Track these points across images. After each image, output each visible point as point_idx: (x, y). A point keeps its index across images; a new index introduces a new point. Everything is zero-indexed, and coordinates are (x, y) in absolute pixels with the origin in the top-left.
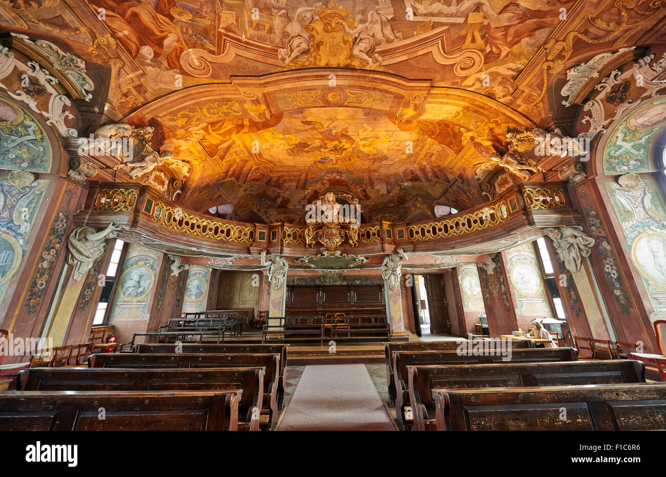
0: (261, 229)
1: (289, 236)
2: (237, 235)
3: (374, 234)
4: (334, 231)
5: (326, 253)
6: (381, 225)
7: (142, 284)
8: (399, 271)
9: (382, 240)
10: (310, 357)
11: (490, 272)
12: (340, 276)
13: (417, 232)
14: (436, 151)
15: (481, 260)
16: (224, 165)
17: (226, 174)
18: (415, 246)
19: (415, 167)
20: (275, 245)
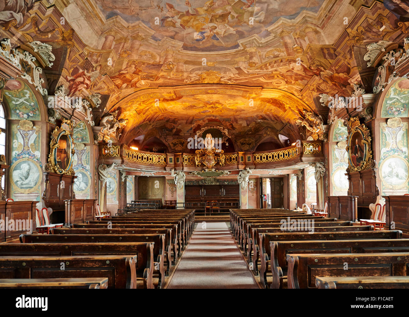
0: (170, 156)
1: (186, 160)
2: (158, 160)
3: (234, 159)
4: (211, 158)
5: (207, 170)
6: (238, 154)
7: (111, 186)
8: (247, 179)
9: (238, 162)
10: (200, 219)
11: (300, 179)
12: (215, 179)
13: (258, 158)
14: (273, 108)
15: (295, 172)
16: (144, 116)
17: (144, 120)
18: (256, 166)
19: (263, 114)
20: (179, 166)
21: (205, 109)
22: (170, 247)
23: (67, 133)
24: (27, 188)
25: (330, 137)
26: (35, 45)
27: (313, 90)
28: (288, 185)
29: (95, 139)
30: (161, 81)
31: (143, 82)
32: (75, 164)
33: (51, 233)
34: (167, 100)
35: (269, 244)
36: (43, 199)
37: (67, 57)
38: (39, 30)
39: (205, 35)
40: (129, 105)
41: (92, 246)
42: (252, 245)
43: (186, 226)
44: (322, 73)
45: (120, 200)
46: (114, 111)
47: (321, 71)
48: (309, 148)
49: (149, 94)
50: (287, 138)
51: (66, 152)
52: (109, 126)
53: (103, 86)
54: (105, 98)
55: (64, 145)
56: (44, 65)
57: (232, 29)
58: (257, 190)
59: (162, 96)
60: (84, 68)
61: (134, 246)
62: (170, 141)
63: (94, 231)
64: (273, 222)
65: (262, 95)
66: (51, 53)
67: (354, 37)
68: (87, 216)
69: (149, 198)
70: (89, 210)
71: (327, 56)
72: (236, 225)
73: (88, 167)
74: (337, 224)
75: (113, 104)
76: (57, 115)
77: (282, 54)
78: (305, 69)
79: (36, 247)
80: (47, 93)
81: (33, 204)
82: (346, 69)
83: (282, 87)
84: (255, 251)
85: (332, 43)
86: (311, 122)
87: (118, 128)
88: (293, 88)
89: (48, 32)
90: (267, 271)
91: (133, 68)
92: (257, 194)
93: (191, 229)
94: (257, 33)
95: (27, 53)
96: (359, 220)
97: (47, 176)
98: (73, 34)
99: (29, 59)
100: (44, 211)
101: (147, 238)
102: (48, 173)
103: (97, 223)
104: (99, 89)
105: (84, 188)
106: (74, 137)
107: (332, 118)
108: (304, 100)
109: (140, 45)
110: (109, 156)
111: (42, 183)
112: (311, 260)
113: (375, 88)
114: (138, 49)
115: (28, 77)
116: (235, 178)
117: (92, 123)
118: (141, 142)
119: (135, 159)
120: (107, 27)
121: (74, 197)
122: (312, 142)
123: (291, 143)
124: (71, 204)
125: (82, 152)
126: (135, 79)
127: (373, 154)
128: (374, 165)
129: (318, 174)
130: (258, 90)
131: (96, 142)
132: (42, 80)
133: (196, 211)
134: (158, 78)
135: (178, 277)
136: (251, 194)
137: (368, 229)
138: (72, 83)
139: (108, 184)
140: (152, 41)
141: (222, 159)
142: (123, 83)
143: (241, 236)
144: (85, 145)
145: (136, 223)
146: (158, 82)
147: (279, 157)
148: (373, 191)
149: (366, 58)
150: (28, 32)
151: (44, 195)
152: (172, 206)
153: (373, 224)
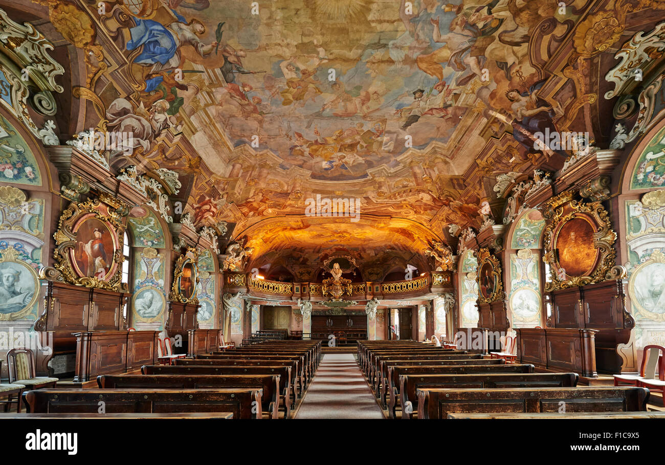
0: (297, 286)
1: (313, 290)
2: (284, 289)
3: (361, 289)
4: (339, 287)
5: (334, 300)
6: (366, 284)
7: (236, 315)
8: (375, 309)
9: (366, 292)
10: (326, 351)
11: (429, 310)
12: (342, 309)
13: (386, 289)
14: (402, 239)
15: (425, 303)
16: (271, 245)
17: (271, 249)
18: (384, 296)
19: (391, 243)
20: (305, 295)
21: (332, 238)
22: (296, 379)
23: (192, 261)
24: (149, 317)
25: (460, 267)
26: (162, 172)
27: (443, 220)
28: (417, 316)
29: (220, 268)
30: (288, 209)
31: (270, 211)
32: (199, 293)
33: (173, 364)
34: (295, 229)
35: (399, 377)
36: (166, 328)
37: (194, 185)
38: (166, 157)
39: (334, 164)
40: (255, 233)
41: (216, 378)
42: (380, 378)
43: (312, 358)
44: (451, 203)
45: (244, 330)
46: (240, 239)
47: (451, 201)
48: (438, 279)
49: (276, 222)
50: (415, 269)
51: (190, 281)
52: (235, 254)
53: (230, 213)
54: (231, 226)
55: (188, 274)
56: (170, 192)
57: (361, 158)
58: (385, 320)
59: (289, 225)
60: (210, 196)
61: (260, 379)
62: (296, 270)
63: (218, 362)
64: (402, 354)
65: (390, 225)
66: (177, 181)
67: (484, 168)
68: (211, 346)
69: (276, 328)
70: (213, 340)
71: (456, 187)
72: (363, 357)
73: (213, 296)
74: (467, 357)
75: (239, 232)
76: (182, 243)
77: (411, 184)
78: (434, 200)
79: (158, 378)
80: (172, 221)
81: (155, 334)
82: (475, 200)
83: (410, 217)
84: (383, 384)
85: (460, 174)
86: (440, 252)
87: (244, 257)
88: (422, 218)
89: (175, 160)
90: (397, 405)
91: (260, 197)
92: (385, 325)
93: (318, 361)
94: (386, 163)
95: (153, 180)
96: (489, 353)
97: (170, 305)
98: (200, 162)
99: (155, 187)
100: (167, 341)
101: (273, 370)
102: (172, 302)
103: (221, 353)
104: (225, 217)
105: (208, 318)
106: (199, 265)
107: (461, 249)
108: (434, 230)
109: (268, 173)
110: (234, 285)
111: (165, 312)
112: (442, 395)
113: (504, 219)
114: (266, 177)
115: (153, 205)
116: (362, 308)
117: (217, 251)
118: (267, 271)
119: (261, 289)
120: (234, 155)
121: (198, 327)
122: (442, 273)
123: (420, 273)
124: (194, 334)
125: (207, 280)
126: (262, 208)
127: (503, 285)
128: (504, 297)
129: (448, 305)
130: (387, 220)
131: (221, 270)
132: (168, 207)
133: (322, 343)
134: (285, 207)
135: (304, 410)
136: (379, 325)
137: (499, 362)
138: (197, 210)
139: (232, 313)
140: (280, 170)
141: (350, 288)
142: (250, 211)
143: (369, 369)
144: (210, 273)
145: (261, 354)
146: (285, 210)
147: (407, 288)
148: (504, 323)
149: (496, 189)
150: (155, 159)
151: (167, 324)
152: (298, 336)
153: (504, 357)
